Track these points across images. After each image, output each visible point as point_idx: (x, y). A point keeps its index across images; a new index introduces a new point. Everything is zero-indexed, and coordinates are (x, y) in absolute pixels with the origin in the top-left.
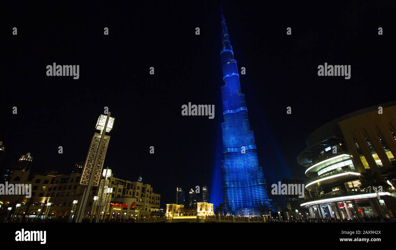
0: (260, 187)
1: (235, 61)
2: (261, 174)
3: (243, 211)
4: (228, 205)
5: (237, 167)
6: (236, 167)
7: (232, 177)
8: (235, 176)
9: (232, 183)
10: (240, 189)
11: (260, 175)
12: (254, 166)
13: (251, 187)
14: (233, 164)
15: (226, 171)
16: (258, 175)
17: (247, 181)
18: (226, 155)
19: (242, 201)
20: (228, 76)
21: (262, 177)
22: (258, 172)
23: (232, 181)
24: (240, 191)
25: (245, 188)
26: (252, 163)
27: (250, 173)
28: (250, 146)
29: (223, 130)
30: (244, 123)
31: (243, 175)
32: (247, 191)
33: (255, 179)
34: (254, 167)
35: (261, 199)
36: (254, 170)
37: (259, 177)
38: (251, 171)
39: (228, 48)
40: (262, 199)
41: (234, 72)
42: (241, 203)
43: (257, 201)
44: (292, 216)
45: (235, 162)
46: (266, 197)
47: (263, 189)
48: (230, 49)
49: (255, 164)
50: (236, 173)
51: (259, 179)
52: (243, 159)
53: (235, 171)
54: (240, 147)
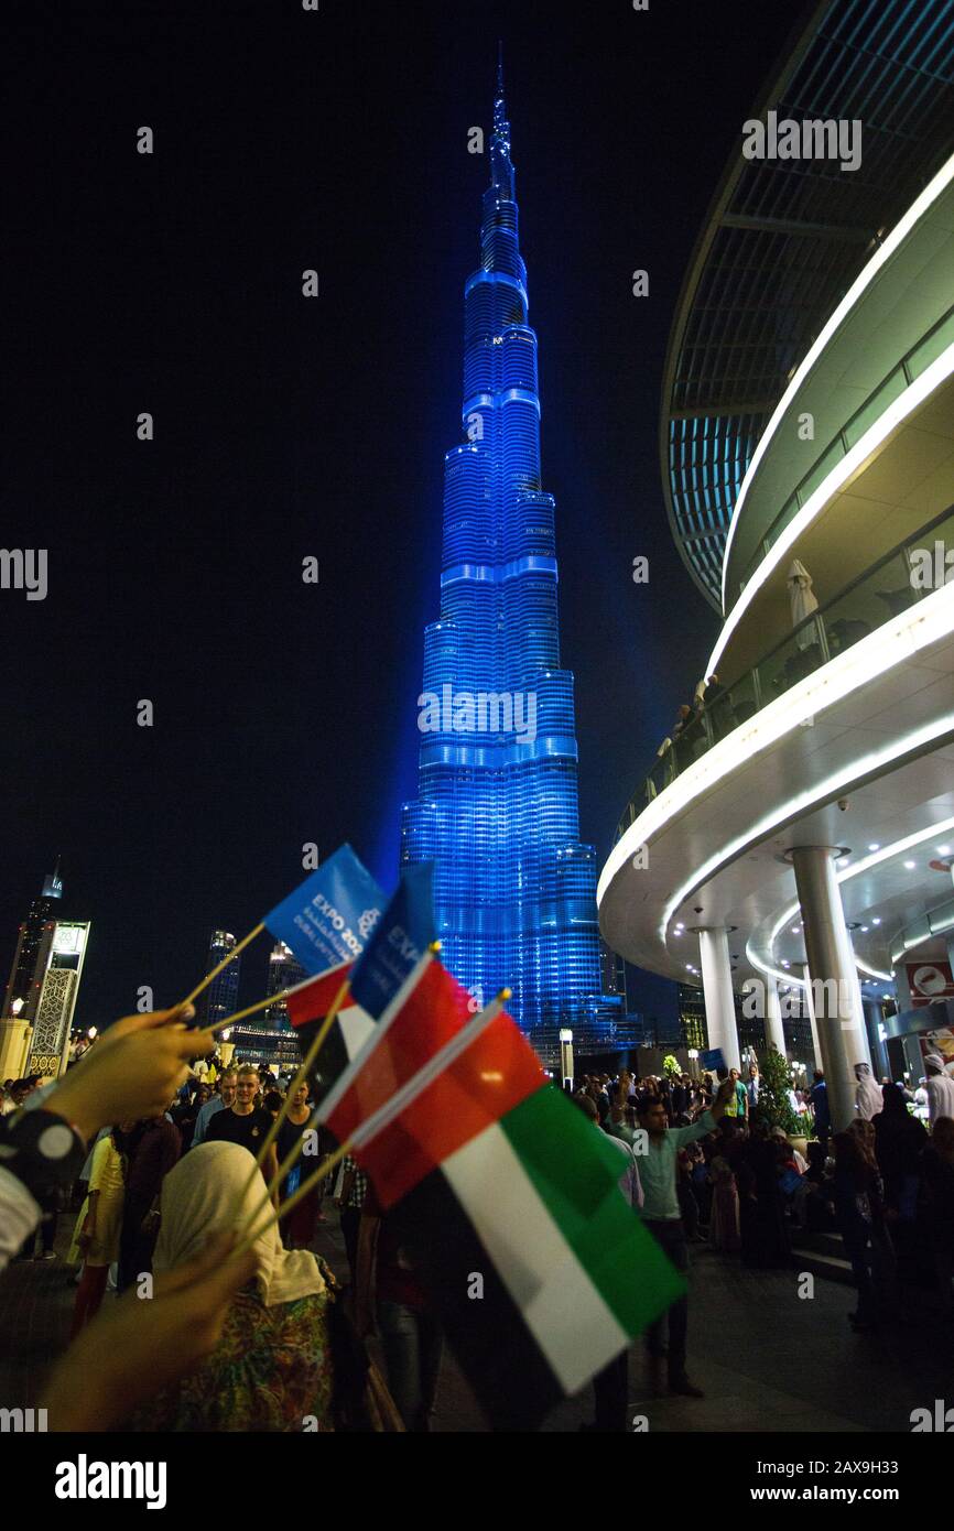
0: (572, 938)
1: (530, 337)
2: (584, 876)
5: (478, 839)
6: (471, 838)
7: (445, 884)
8: (460, 878)
9: (442, 911)
10: (480, 942)
11: (581, 883)
12: (554, 836)
13: (530, 934)
14: (461, 825)
15: (421, 855)
16: (570, 883)
17: (518, 905)
18: (429, 779)
20: (485, 401)
21: (589, 891)
22: (573, 869)
24: (476, 952)
25: (502, 936)
26: (549, 824)
27: (535, 868)
28: (550, 742)
29: (429, 659)
30: (533, 633)
32: (509, 952)
33: (553, 898)
34: (558, 843)
35: (570, 992)
36: (554, 857)
37: (574, 890)
38: (541, 862)
39: (503, 266)
40: (575, 992)
41: (518, 387)
45: (467, 812)
46: (593, 984)
47: (587, 946)
48: (514, 275)
49: (561, 830)
50: (467, 865)
51: (571, 898)
52: (511, 804)
53: (464, 857)
54: (502, 745)
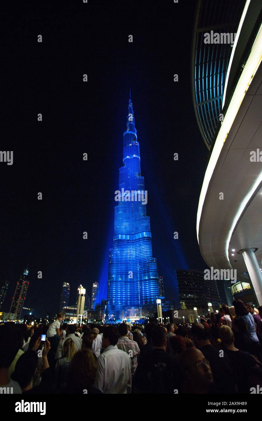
0: (152, 282)
1: (138, 144)
2: (154, 266)
3: (129, 310)
5: (128, 257)
6: (126, 257)
7: (120, 269)
8: (124, 267)
9: (119, 276)
10: (129, 283)
11: (153, 268)
12: (146, 256)
13: (141, 281)
14: (124, 254)
15: (114, 262)
16: (151, 268)
17: (138, 274)
18: (116, 243)
19: (129, 298)
20: (128, 157)
21: (155, 270)
22: (151, 264)
23: (120, 274)
24: (128, 286)
25: (134, 282)
26: (145, 253)
27: (142, 264)
28: (144, 233)
29: (116, 214)
30: (140, 208)
31: (134, 267)
33: (146, 271)
34: (147, 258)
35: (151, 296)
36: (146, 262)
38: (143, 263)
39: (131, 130)
40: (153, 296)
41: (135, 154)
42: (128, 300)
43: (147, 299)
44: (184, 317)
45: (125, 251)
46: (157, 294)
47: (155, 284)
48: (134, 131)
49: (148, 255)
50: (125, 264)
51: (151, 271)
52: (136, 249)
53: (125, 262)
54: (133, 234)
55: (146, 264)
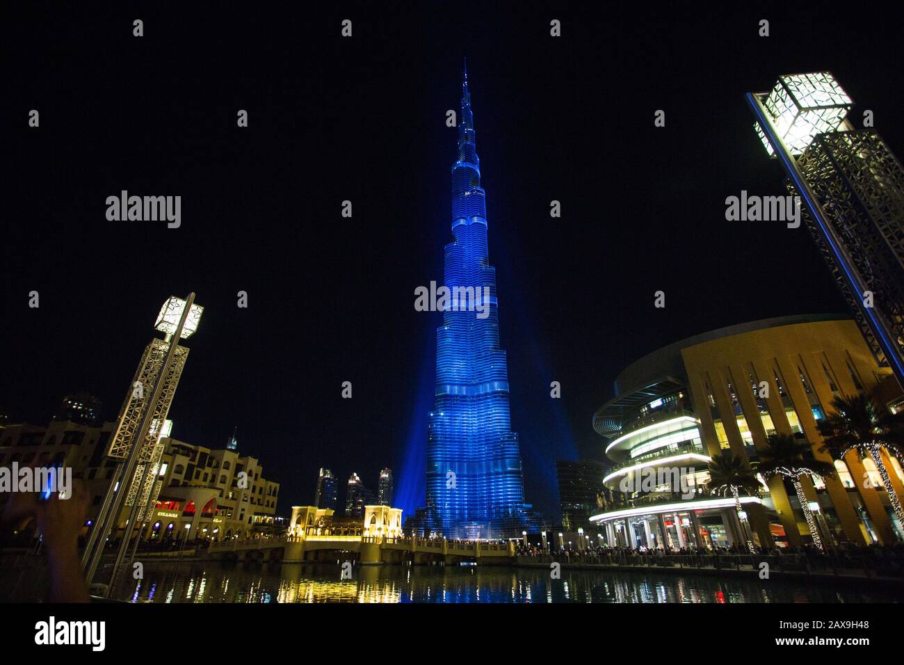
0: (509, 477)
1: (482, 192)
2: (513, 447)
3: (467, 527)
4: (435, 514)
5: (464, 429)
6: (460, 429)
7: (449, 451)
8: (456, 448)
9: (448, 463)
10: (466, 478)
11: (512, 451)
13: (489, 474)
14: (456, 423)
15: (437, 437)
16: (508, 451)
17: (483, 461)
18: (440, 401)
19: (467, 505)
20: (462, 222)
21: (516, 454)
22: (509, 444)
24: (464, 484)
25: (475, 476)
26: (499, 422)
27: (490, 443)
28: (496, 384)
29: (439, 344)
30: (487, 332)
31: (475, 449)
32: (479, 483)
33: (499, 458)
34: (501, 432)
35: (509, 503)
36: (499, 439)
37: (509, 454)
38: (494, 441)
39: (468, 159)
40: (511, 503)
41: (478, 216)
42: (464, 509)
43: (500, 507)
44: (570, 543)
45: (459, 417)
46: (519, 499)
47: (516, 480)
48: (473, 162)
49: (502, 426)
50: (459, 442)
51: (508, 458)
52: (478, 413)
53: (458, 438)
54: (474, 385)
55: (499, 444)
